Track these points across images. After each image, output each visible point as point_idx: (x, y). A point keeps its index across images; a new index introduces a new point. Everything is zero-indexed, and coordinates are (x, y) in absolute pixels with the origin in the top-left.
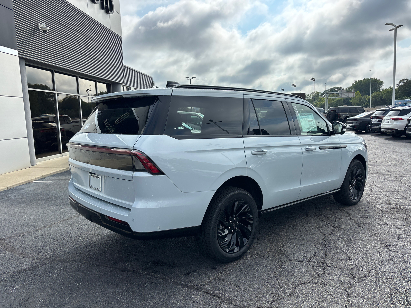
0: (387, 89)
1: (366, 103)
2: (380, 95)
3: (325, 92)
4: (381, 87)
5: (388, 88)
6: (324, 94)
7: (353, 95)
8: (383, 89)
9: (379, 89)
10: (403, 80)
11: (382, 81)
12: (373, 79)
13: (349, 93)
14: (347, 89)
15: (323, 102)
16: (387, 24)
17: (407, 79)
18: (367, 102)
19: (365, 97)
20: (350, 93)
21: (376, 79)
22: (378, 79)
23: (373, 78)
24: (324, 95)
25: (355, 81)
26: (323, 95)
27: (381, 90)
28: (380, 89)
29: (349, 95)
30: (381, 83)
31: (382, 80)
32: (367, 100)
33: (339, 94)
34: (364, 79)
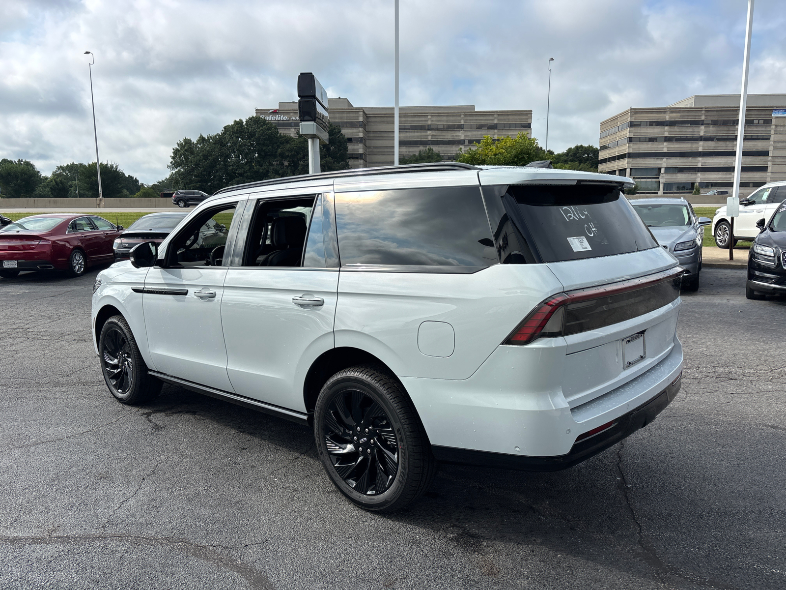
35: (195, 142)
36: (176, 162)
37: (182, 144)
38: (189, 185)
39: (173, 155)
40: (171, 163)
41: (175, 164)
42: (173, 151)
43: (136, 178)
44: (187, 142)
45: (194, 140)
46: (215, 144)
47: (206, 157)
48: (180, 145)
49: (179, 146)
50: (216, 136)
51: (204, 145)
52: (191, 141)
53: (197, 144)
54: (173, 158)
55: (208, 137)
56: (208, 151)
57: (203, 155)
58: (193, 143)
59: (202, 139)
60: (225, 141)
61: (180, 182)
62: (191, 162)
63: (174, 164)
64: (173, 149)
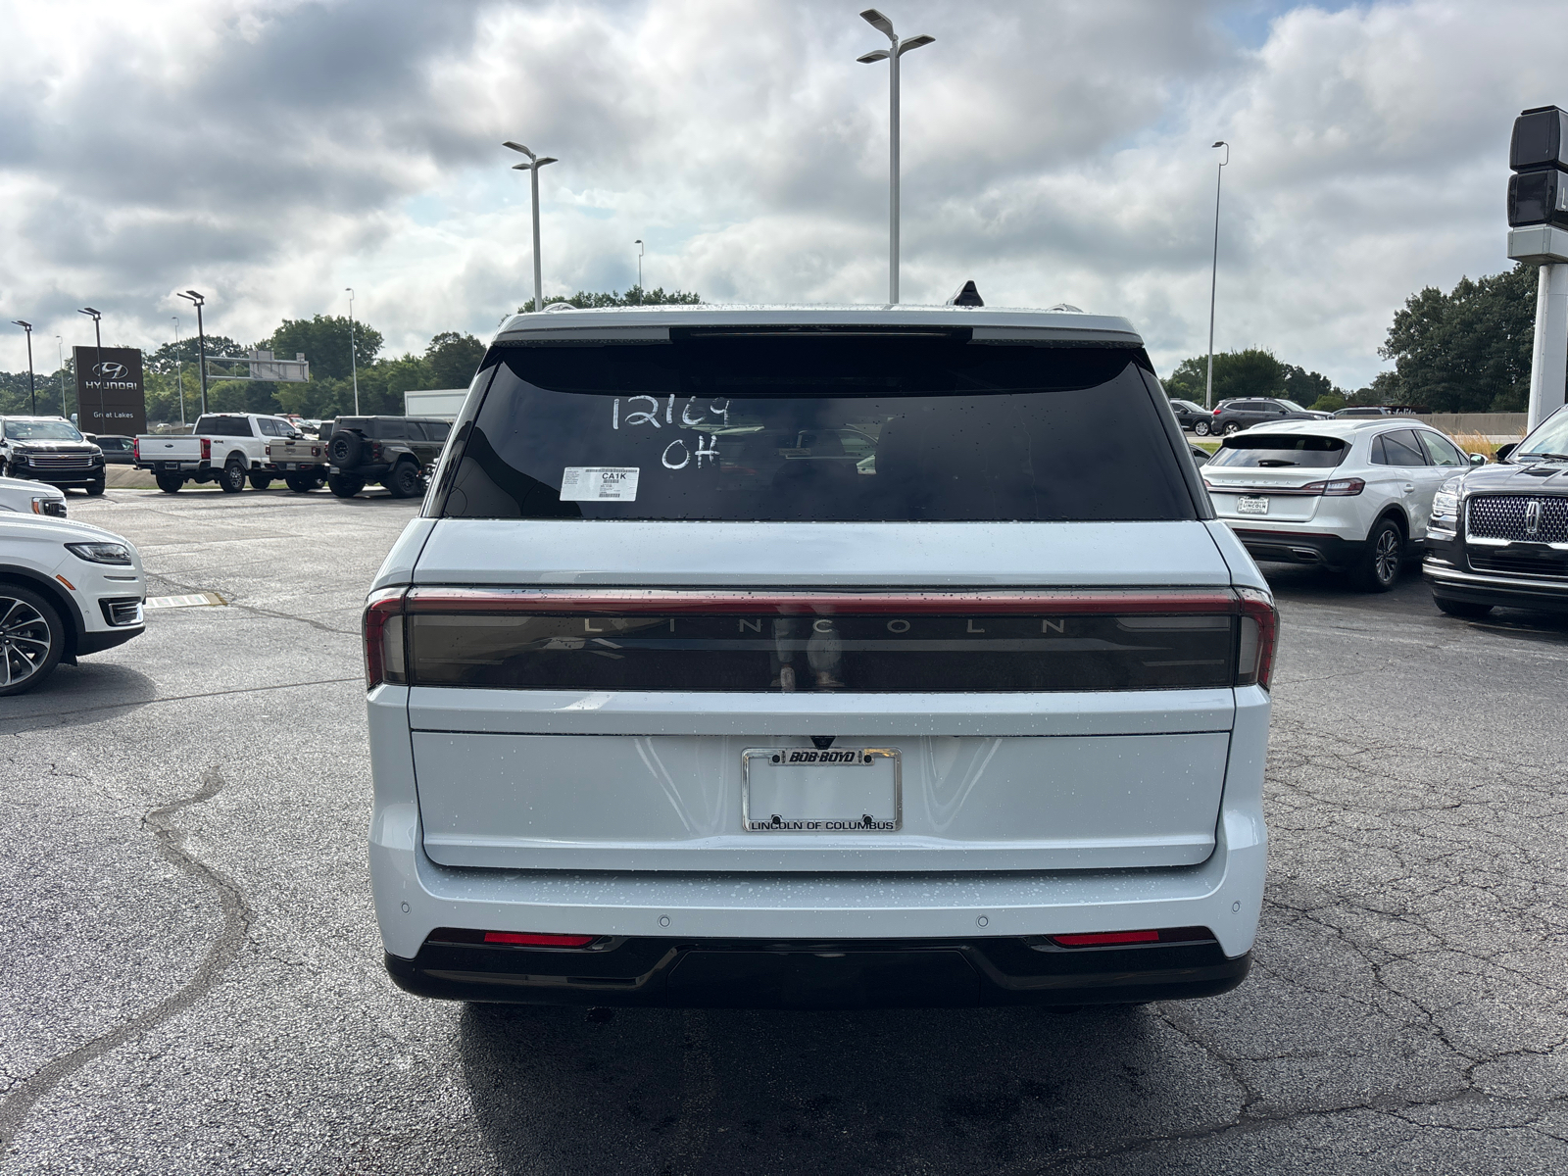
0: (396, 362)
1: (332, 405)
2: (375, 380)
3: (167, 351)
4: (376, 353)
5: (400, 360)
6: (163, 361)
7: (302, 372)
8: (381, 361)
9: (370, 357)
10: (444, 336)
11: (378, 332)
12: (345, 321)
13: (284, 364)
14: (253, 347)
15: (162, 393)
16: (509, 145)
17: (456, 335)
18: (335, 403)
19: (327, 385)
20: (288, 367)
21: (357, 323)
22: (362, 324)
23: (347, 319)
24: (159, 362)
25: (284, 321)
26: (159, 365)
27: (375, 363)
28: (373, 360)
29: (285, 373)
30: (372, 340)
31: (376, 328)
32: (334, 395)
33: (251, 365)
34: (318, 320)
35: (1449, 295)
36: (1397, 340)
37: (1418, 301)
38: (1419, 387)
39: (1393, 327)
40: (1386, 343)
41: (1395, 346)
42: (1395, 317)
43: (1325, 378)
44: (1431, 295)
45: (1447, 291)
46: (1494, 295)
47: (1467, 326)
48: (1415, 304)
49: (1409, 306)
50: (1500, 278)
51: (1469, 301)
52: (1439, 293)
53: (1452, 298)
54: (1394, 332)
55: (1481, 282)
56: (1475, 313)
57: (1462, 322)
58: (1445, 297)
59: (1466, 288)
60: (1518, 288)
61: (1401, 383)
62: (1432, 339)
63: (1392, 346)
64: (1396, 314)
